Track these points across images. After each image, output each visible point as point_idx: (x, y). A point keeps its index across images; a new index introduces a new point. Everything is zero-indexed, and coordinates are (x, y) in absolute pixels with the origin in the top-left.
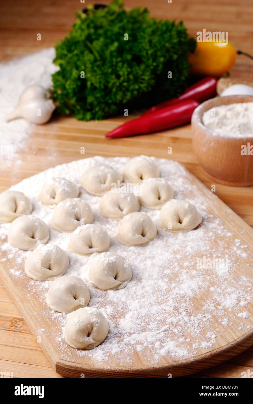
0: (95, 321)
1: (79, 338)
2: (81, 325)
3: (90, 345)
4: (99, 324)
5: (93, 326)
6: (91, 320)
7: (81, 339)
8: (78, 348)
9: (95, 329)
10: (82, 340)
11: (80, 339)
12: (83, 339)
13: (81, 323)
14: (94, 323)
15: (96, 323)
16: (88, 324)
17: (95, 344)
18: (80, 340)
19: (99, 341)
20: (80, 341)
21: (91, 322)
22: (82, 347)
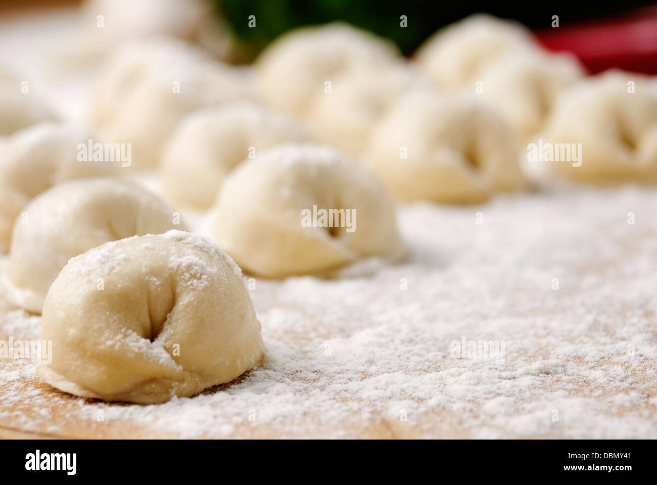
0: (189, 267)
1: (100, 331)
2: (115, 271)
3: (153, 380)
4: (207, 280)
5: (178, 290)
6: (172, 258)
7: (108, 339)
8: (92, 395)
9: (184, 300)
10: (110, 343)
11: (103, 339)
12: (119, 337)
13: (118, 265)
14: (183, 273)
15: (193, 276)
16: (153, 272)
17: (181, 380)
18: (104, 343)
19: (201, 374)
20: (102, 347)
21: (171, 269)
22: (109, 390)
